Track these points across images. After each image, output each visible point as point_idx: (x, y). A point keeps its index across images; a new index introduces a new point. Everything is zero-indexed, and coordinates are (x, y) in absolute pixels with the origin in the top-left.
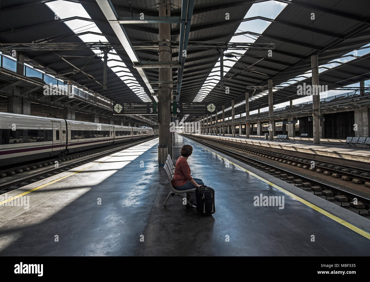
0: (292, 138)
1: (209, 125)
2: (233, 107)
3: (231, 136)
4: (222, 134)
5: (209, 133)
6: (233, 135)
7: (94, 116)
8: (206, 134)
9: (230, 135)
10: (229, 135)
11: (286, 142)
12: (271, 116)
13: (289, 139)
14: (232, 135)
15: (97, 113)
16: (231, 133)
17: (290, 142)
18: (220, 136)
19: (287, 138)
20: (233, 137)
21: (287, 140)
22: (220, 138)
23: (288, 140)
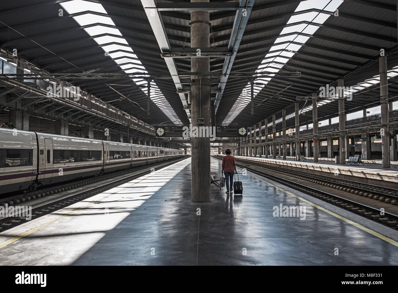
0: (366, 161)
1: (263, 141)
2: (297, 113)
3: (294, 160)
4: (283, 157)
5: (263, 155)
6: (297, 158)
7: (88, 129)
8: (258, 157)
9: (293, 157)
10: (291, 157)
11: (358, 166)
12: (342, 130)
13: (362, 162)
14: (295, 157)
15: (91, 125)
16: (294, 154)
17: (364, 166)
18: (280, 159)
19: (359, 161)
20: (297, 161)
21: (358, 164)
22: (276, 162)
23: (361, 164)
